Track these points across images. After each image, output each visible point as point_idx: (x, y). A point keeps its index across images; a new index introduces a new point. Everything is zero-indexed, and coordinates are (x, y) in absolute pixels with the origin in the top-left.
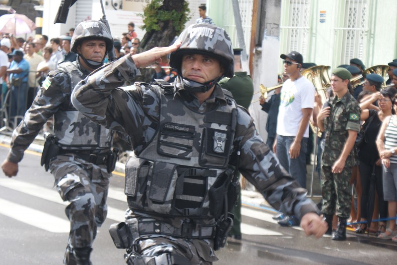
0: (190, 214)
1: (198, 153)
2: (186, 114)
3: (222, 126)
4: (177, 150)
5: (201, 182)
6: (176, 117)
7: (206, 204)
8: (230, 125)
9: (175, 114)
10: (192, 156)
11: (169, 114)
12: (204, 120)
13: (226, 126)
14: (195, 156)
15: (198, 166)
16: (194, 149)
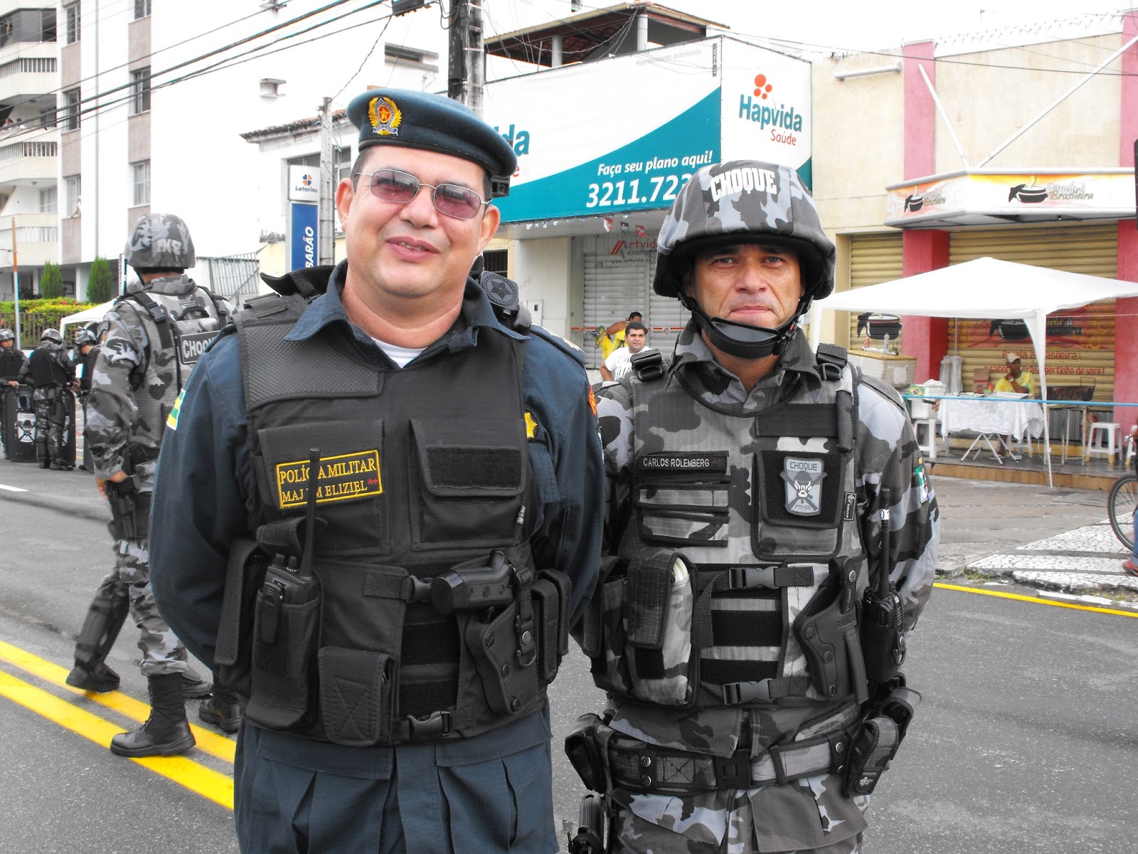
0: (743, 700)
1: (748, 525)
2: (703, 424)
3: (810, 441)
4: (683, 522)
5: (767, 605)
6: (675, 435)
7: (794, 667)
8: (834, 437)
9: (673, 428)
10: (730, 535)
11: (654, 430)
12: (753, 433)
13: (825, 440)
14: (738, 535)
15: (753, 561)
16: (733, 513)
